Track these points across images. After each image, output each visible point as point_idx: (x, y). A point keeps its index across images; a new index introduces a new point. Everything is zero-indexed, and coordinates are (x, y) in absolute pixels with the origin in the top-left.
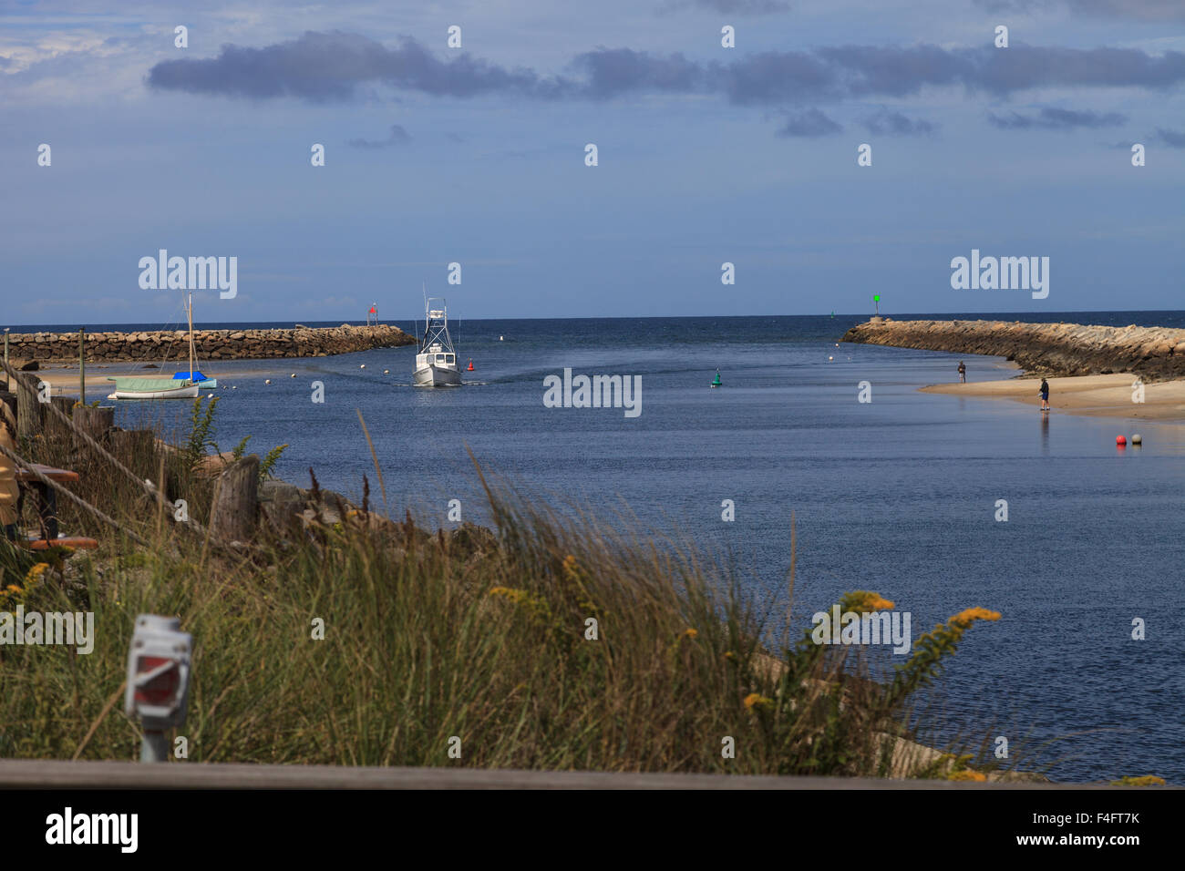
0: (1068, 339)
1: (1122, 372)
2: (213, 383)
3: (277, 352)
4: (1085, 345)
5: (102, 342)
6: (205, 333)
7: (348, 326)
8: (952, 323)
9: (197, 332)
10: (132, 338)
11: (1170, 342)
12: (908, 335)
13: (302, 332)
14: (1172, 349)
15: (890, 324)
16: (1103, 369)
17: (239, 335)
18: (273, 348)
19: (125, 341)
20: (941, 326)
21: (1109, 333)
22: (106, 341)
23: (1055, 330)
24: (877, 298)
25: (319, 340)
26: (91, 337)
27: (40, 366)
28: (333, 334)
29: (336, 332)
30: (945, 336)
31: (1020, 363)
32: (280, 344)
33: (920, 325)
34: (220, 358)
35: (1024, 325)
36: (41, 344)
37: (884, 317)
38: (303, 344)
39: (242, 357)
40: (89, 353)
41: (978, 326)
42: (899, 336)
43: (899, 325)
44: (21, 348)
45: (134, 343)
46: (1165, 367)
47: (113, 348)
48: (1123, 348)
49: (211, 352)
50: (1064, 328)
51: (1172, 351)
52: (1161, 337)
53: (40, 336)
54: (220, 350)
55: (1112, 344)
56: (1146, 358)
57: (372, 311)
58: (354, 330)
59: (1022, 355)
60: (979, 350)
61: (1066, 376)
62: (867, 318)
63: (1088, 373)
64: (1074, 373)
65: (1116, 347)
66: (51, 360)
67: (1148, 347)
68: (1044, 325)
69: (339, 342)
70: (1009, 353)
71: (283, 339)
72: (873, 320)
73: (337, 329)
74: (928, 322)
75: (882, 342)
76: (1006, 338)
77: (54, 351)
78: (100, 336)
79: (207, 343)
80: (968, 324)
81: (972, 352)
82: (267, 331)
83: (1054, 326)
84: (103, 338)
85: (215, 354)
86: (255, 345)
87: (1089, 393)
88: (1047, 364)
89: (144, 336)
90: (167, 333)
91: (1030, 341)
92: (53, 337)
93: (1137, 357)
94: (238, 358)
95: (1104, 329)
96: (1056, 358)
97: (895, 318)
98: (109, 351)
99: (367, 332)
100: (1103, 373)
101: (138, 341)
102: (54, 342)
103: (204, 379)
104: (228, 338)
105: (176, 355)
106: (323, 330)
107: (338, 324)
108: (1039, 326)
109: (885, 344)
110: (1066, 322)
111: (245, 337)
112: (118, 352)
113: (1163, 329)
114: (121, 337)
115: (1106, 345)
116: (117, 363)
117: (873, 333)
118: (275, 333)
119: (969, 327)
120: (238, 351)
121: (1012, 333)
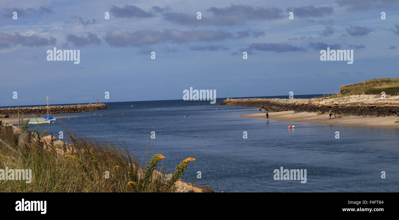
0: (277, 102)
1: (290, 110)
2: (55, 119)
3: (72, 111)
4: (281, 104)
5: (26, 110)
6: (53, 107)
7: (91, 104)
8: (247, 99)
9: (51, 107)
10: (34, 108)
11: (302, 102)
12: (236, 103)
13: (79, 106)
14: (303, 104)
15: (232, 100)
16: (286, 110)
17: (62, 107)
18: (71, 110)
19: (32, 109)
20: (245, 100)
21: (287, 100)
22: (27, 110)
23: (274, 100)
24: (228, 93)
25: (83, 108)
26: (23, 109)
27: (9, 116)
28: (87, 106)
29: (88, 106)
30: (246, 103)
31: (265, 109)
32: (73, 109)
33: (240, 100)
34: (57, 113)
35: (266, 99)
36: (10, 111)
37: (230, 98)
38: (79, 109)
39: (63, 113)
40: (22, 113)
41: (254, 100)
42: (234, 103)
43: (234, 100)
44: (4, 112)
45: (34, 110)
46: (301, 109)
47: (29, 111)
48: (290, 104)
49: (55, 112)
50: (276, 99)
51: (303, 105)
52: (300, 101)
53: (9, 109)
54: (57, 111)
55: (288, 103)
56: (296, 107)
57: (97, 100)
58: (93, 105)
59: (265, 107)
60: (255, 106)
61: (276, 112)
62: (226, 99)
63: (282, 111)
64: (278, 111)
65: (289, 104)
66: (12, 115)
67: (297, 104)
68: (271, 99)
69: (88, 108)
70: (262, 106)
71: (74, 108)
72: (228, 99)
73: (88, 105)
74: (242, 99)
75: (230, 104)
76: (261, 103)
77: (13, 112)
78: (25, 108)
79: (54, 109)
80: (252, 99)
81: (253, 107)
82: (70, 106)
83: (273, 99)
84: (26, 109)
85: (56, 112)
86: (66, 109)
87: (282, 116)
88: (272, 109)
89: (37, 108)
90: (43, 107)
91: (267, 103)
92: (13, 109)
93: (294, 106)
94: (62, 113)
95: (286, 99)
96: (274, 107)
97: (233, 98)
98: (28, 112)
99: (96, 105)
100: (285, 111)
101: (35, 109)
102: (13, 110)
103: (52, 118)
104: (59, 108)
105: (45, 113)
106: (84, 105)
107: (89, 104)
108: (270, 99)
109: (230, 105)
110: (277, 98)
111: (64, 107)
112: (30, 112)
113: (301, 99)
114: (31, 108)
115: (286, 104)
116: (30, 115)
117: (227, 102)
118: (72, 106)
119: (252, 100)
120: (62, 111)
121: (263, 101)
